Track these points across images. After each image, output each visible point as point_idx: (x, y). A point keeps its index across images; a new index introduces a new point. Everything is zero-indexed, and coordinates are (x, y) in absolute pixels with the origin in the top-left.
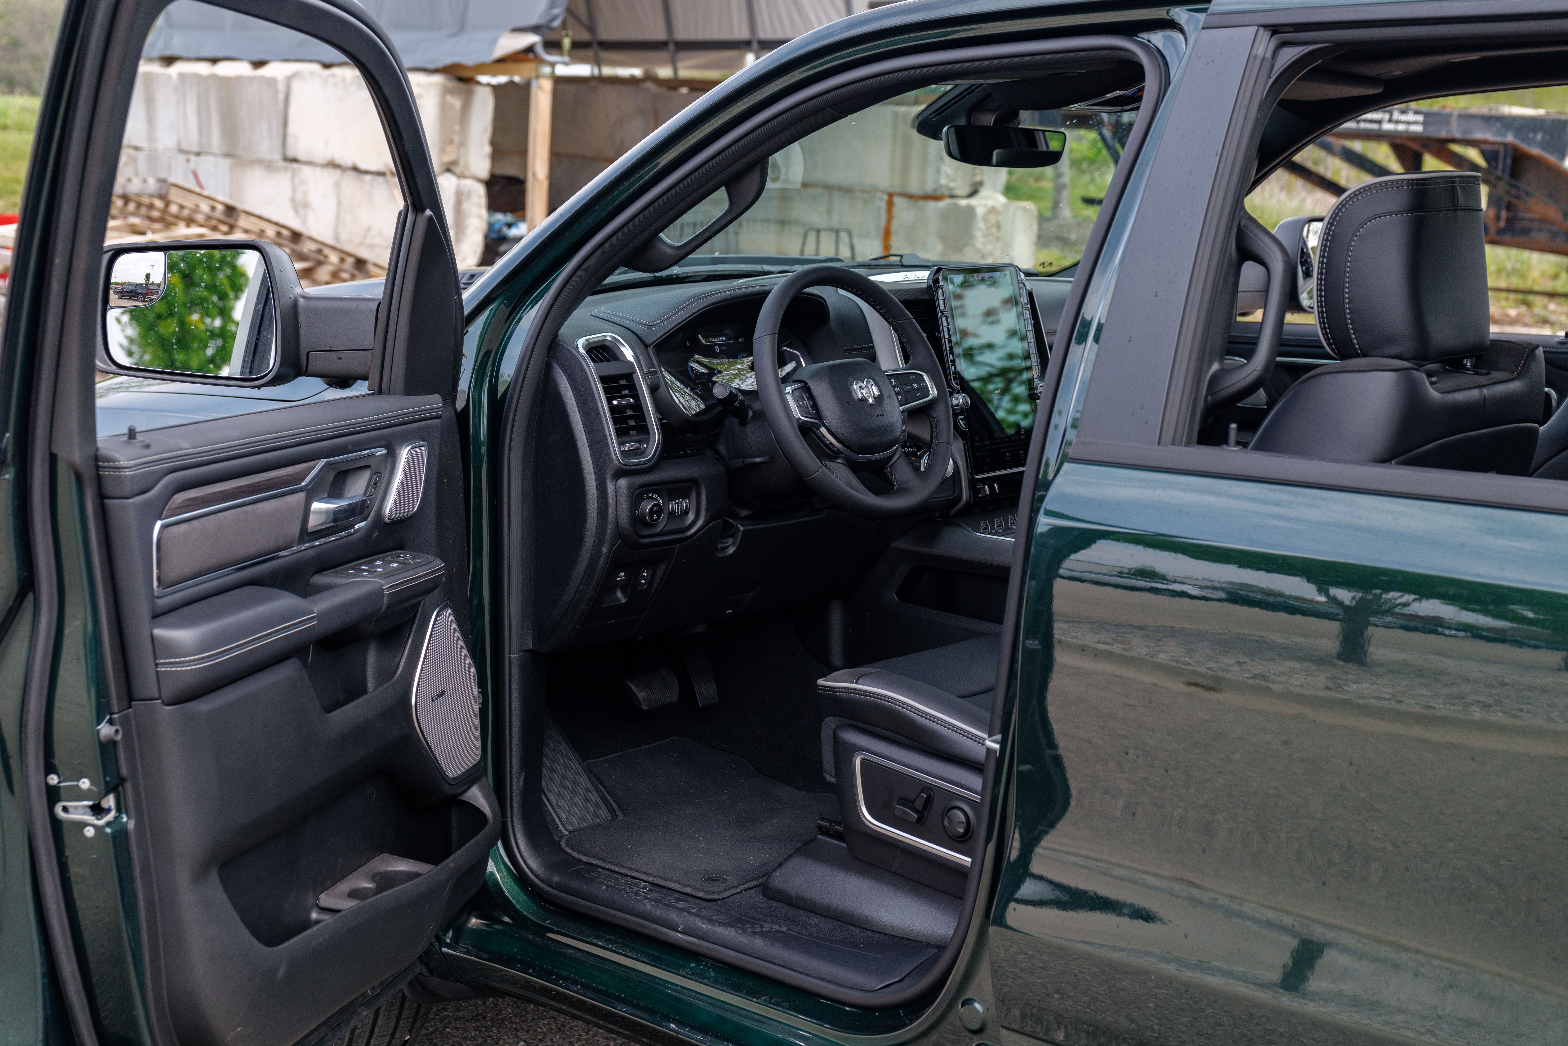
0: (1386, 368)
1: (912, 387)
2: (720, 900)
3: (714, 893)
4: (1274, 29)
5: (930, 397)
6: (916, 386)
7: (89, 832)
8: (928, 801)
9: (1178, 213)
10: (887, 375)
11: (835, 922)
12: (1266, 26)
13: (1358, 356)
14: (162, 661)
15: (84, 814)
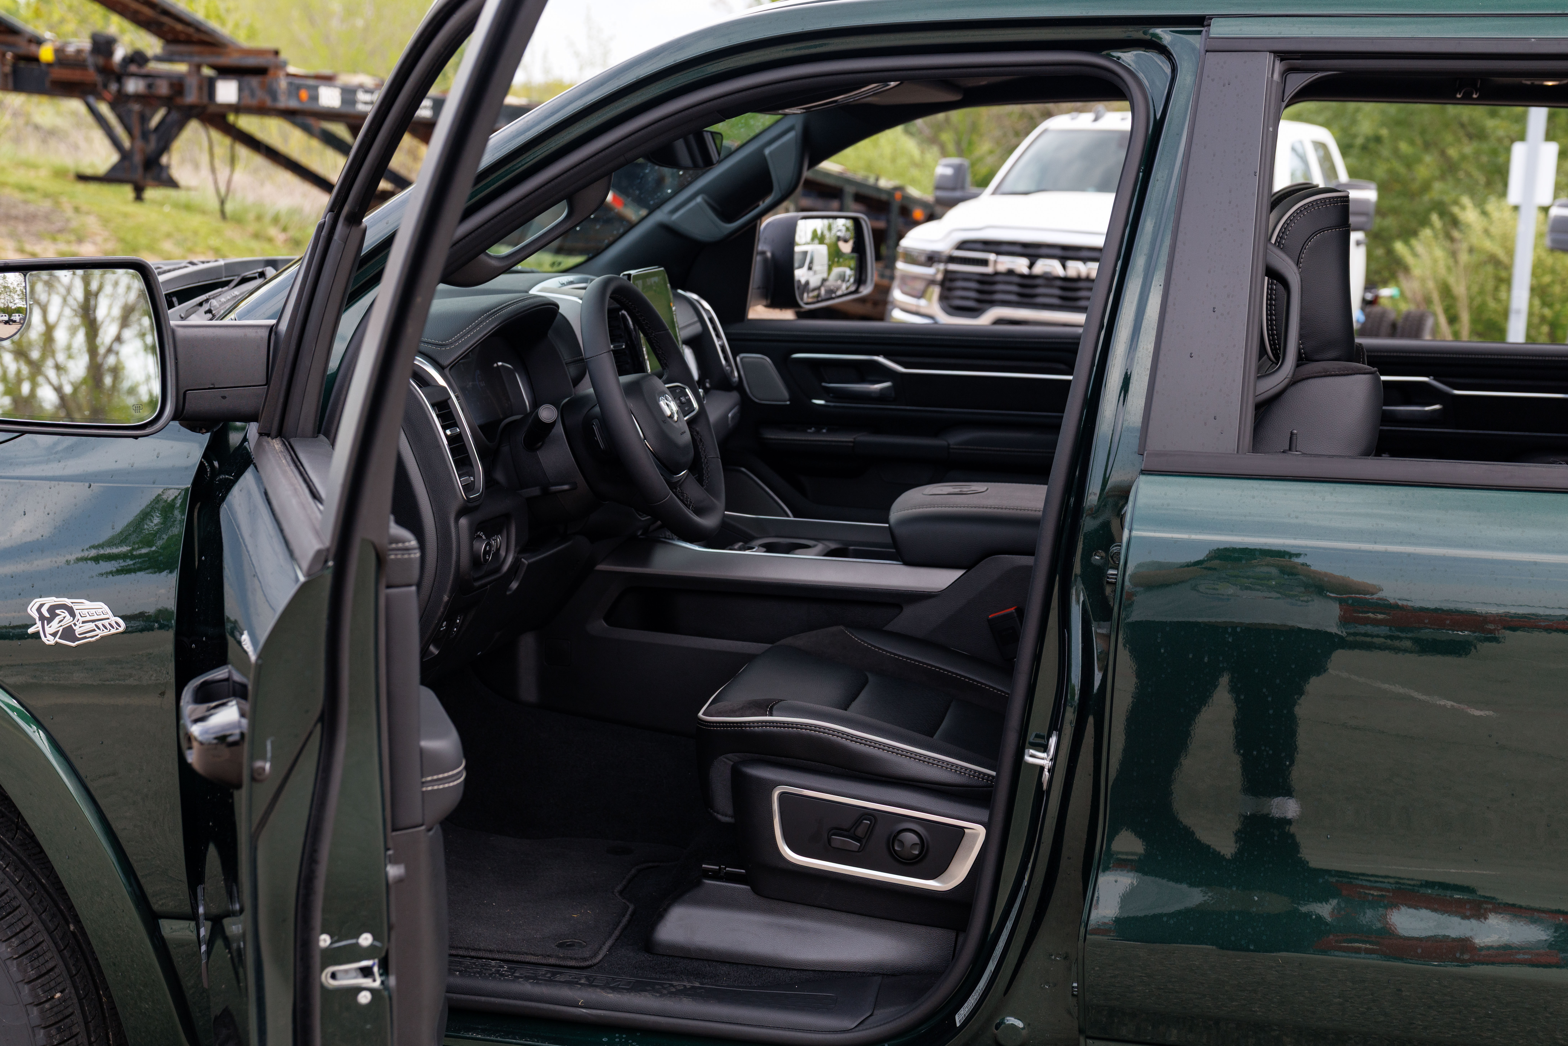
1: (681, 400)
2: (595, 965)
3: (585, 959)
4: (1282, 55)
6: (683, 399)
7: (364, 998)
8: (871, 829)
9: (1225, 229)
11: (750, 968)
12: (1275, 52)
13: (1302, 360)
14: (429, 778)
15: (355, 978)
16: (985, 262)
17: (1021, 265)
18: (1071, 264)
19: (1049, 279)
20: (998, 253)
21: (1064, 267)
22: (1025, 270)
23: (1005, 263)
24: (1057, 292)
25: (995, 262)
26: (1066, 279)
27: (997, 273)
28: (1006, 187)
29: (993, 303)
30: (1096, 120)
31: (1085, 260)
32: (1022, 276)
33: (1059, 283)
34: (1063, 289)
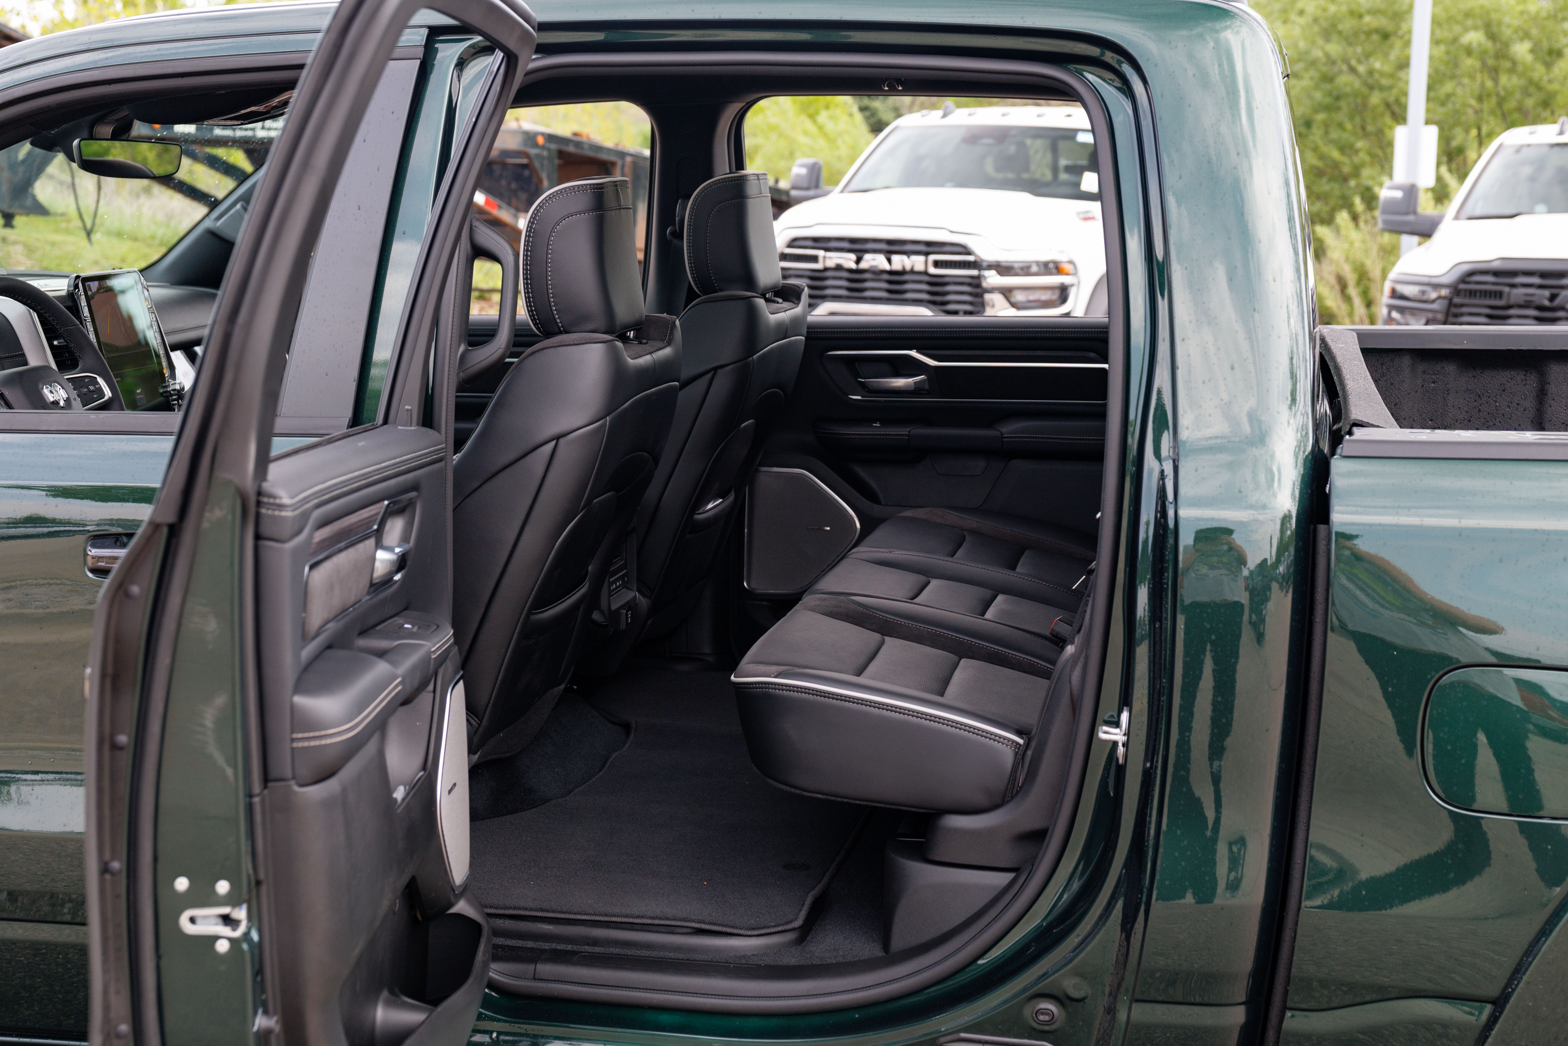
0: (597, 341)
1: (89, 389)
5: (106, 398)
6: (92, 388)
10: (67, 379)
13: (561, 333)
16: (814, 259)
17: (848, 260)
18: (895, 258)
19: (877, 273)
20: (827, 250)
21: (889, 260)
22: (853, 266)
23: (833, 259)
24: (885, 285)
25: (825, 257)
26: (891, 273)
27: (826, 269)
28: (855, 185)
29: (824, 298)
30: (944, 116)
31: (908, 253)
32: (851, 271)
33: (886, 277)
34: (890, 282)
